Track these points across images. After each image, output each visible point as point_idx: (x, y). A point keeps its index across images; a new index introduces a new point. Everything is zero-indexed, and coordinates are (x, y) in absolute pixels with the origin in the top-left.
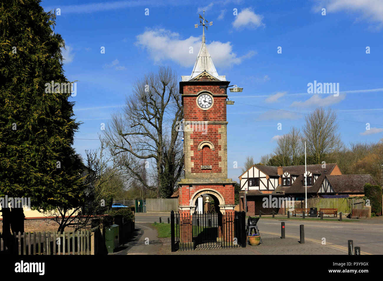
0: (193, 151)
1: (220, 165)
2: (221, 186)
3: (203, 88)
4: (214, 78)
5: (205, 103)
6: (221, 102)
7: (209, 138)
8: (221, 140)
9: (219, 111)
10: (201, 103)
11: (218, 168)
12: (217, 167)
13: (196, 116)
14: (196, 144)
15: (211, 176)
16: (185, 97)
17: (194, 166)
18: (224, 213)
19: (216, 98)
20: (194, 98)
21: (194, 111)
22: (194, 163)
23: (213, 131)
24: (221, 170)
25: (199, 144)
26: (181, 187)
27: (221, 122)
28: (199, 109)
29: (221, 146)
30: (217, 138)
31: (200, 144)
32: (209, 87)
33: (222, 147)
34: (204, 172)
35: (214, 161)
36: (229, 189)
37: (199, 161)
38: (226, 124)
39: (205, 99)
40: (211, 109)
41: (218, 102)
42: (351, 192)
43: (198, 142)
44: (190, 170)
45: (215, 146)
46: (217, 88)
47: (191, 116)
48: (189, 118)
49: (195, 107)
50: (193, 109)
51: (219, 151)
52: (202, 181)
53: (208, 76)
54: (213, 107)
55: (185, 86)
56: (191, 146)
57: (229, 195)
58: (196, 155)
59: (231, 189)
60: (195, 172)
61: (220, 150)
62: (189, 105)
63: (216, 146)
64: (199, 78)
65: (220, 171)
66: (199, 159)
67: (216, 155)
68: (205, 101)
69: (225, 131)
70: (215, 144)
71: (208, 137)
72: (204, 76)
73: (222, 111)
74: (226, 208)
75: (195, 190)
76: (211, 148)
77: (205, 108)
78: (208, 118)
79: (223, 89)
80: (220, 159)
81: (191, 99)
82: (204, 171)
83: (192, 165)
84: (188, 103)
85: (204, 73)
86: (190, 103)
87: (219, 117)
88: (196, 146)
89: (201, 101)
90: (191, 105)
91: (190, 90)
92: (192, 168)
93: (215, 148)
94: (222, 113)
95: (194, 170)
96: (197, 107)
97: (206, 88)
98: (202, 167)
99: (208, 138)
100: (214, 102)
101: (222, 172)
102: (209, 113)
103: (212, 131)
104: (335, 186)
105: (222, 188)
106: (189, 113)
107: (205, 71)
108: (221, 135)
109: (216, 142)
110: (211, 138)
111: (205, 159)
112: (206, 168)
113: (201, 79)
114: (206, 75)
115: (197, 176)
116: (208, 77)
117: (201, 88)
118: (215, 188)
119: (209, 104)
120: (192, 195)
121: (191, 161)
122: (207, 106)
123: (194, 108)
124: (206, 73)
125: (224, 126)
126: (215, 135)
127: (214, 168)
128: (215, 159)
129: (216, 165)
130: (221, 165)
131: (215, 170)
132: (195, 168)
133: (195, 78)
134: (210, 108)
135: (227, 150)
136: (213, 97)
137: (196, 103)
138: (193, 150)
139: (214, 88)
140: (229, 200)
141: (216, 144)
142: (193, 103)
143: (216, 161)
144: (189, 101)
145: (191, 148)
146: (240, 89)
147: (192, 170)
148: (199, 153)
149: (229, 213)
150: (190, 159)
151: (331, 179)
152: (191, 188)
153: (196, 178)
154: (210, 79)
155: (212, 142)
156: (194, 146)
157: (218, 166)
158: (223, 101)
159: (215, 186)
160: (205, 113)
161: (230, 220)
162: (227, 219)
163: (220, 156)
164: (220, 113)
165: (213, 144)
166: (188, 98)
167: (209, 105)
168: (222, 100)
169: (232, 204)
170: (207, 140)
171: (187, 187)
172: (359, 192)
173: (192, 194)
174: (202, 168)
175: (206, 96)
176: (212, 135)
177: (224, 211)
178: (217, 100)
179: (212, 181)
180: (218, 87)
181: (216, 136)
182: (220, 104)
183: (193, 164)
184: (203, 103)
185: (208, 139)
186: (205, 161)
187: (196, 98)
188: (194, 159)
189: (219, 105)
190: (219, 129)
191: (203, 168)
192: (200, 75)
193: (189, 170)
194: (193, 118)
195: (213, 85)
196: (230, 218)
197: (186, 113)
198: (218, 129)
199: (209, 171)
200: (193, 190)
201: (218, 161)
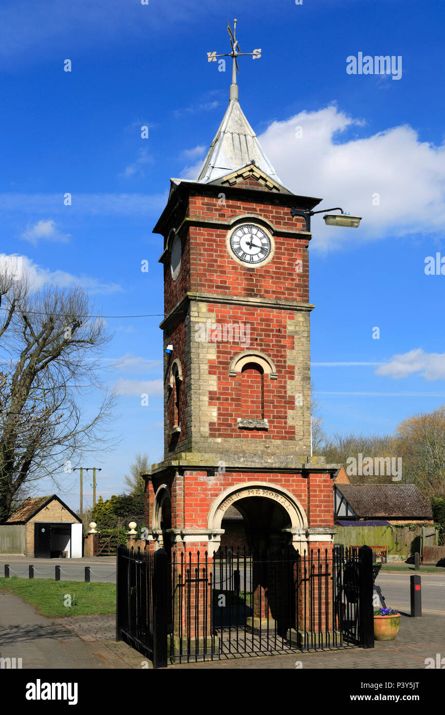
0: (215, 377)
1: (291, 419)
2: (295, 477)
3: (244, 208)
4: (277, 186)
5: (250, 248)
6: (295, 250)
7: (261, 345)
8: (294, 351)
9: (290, 274)
10: (240, 249)
11: (285, 428)
12: (283, 425)
13: (225, 282)
14: (223, 358)
15: (266, 447)
16: (193, 228)
17: (219, 419)
18: (305, 551)
19: (281, 240)
20: (219, 232)
21: (219, 266)
22: (219, 409)
23: (274, 325)
24: (294, 433)
25: (231, 358)
26: (182, 474)
27: (295, 304)
28: (234, 262)
29: (293, 367)
30: (284, 347)
31: (237, 359)
32: (262, 206)
33: (296, 371)
34: (247, 436)
35: (275, 407)
36: (319, 486)
37: (231, 405)
38: (309, 310)
39: (252, 238)
40: (266, 266)
41: (285, 249)
42: (387, 515)
43: (229, 353)
44: (206, 430)
45: (277, 366)
46: (285, 214)
47: (211, 281)
48: (204, 285)
49: (222, 257)
50: (216, 261)
51: (289, 382)
52: (242, 459)
53: (261, 177)
54: (273, 262)
55: (194, 195)
56: (210, 361)
57: (321, 501)
58: (224, 389)
59: (325, 486)
60: (220, 436)
61: (292, 378)
62: (205, 250)
63: (280, 367)
64: (234, 180)
65: (290, 434)
66: (232, 399)
67: (280, 392)
68: (251, 245)
69: (306, 329)
70: (278, 361)
71: (258, 342)
72: (248, 177)
73: (299, 275)
74: (312, 538)
75: (222, 485)
76: (265, 372)
77: (252, 262)
78: (259, 291)
79: (301, 218)
80: (291, 403)
81: (212, 235)
82: (245, 433)
83: (213, 414)
84: (203, 245)
85: (248, 168)
86: (209, 245)
87: (288, 289)
88: (226, 364)
89: (239, 243)
90: (211, 250)
91: (208, 209)
92: (211, 424)
93: (279, 371)
94: (297, 282)
95: (219, 430)
96: (229, 257)
97: (255, 210)
98: (242, 422)
99: (258, 345)
100: (277, 248)
101: (297, 438)
102: (260, 276)
103: (269, 325)
104: (355, 504)
105: (298, 481)
106: (204, 270)
107: (253, 163)
108: (293, 337)
109: (281, 356)
110: (266, 345)
111: (246, 401)
112: (252, 426)
113: (240, 183)
114: (254, 173)
115: (226, 445)
116: (261, 181)
117: (239, 208)
118: (280, 481)
119: (261, 252)
120: (212, 500)
121: (210, 404)
122: (256, 258)
123: (219, 259)
124: (255, 169)
125: (303, 316)
126: (277, 336)
127: (275, 427)
128: (279, 402)
129: (280, 417)
130: (293, 419)
131: (278, 432)
132: (220, 424)
133: (225, 179)
134: (264, 263)
135: (309, 378)
136: (273, 235)
137: (225, 246)
138: (214, 373)
139: (276, 213)
140: (319, 516)
141: (281, 361)
142: (217, 246)
143: (281, 407)
144: (204, 240)
145: (211, 367)
146: (353, 220)
147: (211, 429)
148: (234, 382)
149: (319, 551)
150: (206, 398)
151: (346, 492)
152: (212, 481)
153: (224, 453)
154: (266, 186)
155: (269, 355)
156: (220, 363)
157: (285, 423)
158: (300, 250)
159: (279, 476)
160: (251, 276)
161: (323, 571)
162: (313, 567)
163: (291, 394)
164: (293, 280)
165: (273, 361)
166: (202, 230)
167: (262, 256)
168: (296, 245)
169: (329, 526)
170: (256, 349)
171: (199, 474)
172: (401, 515)
173: (212, 495)
174: (241, 425)
175: (254, 231)
176: (269, 336)
177: (305, 546)
178: (284, 244)
179: (271, 462)
180: (286, 210)
181: (280, 341)
182: (291, 255)
183: (215, 414)
184: (246, 248)
185: (259, 348)
186: (248, 407)
187: (227, 232)
188: (218, 399)
189: (289, 260)
190: (289, 322)
191: (246, 426)
192: (239, 173)
193: (202, 429)
194: (217, 287)
195: (273, 203)
196: (324, 566)
197: (196, 270)
198: (285, 322)
199: (260, 433)
200: (216, 484)
201: (285, 407)
